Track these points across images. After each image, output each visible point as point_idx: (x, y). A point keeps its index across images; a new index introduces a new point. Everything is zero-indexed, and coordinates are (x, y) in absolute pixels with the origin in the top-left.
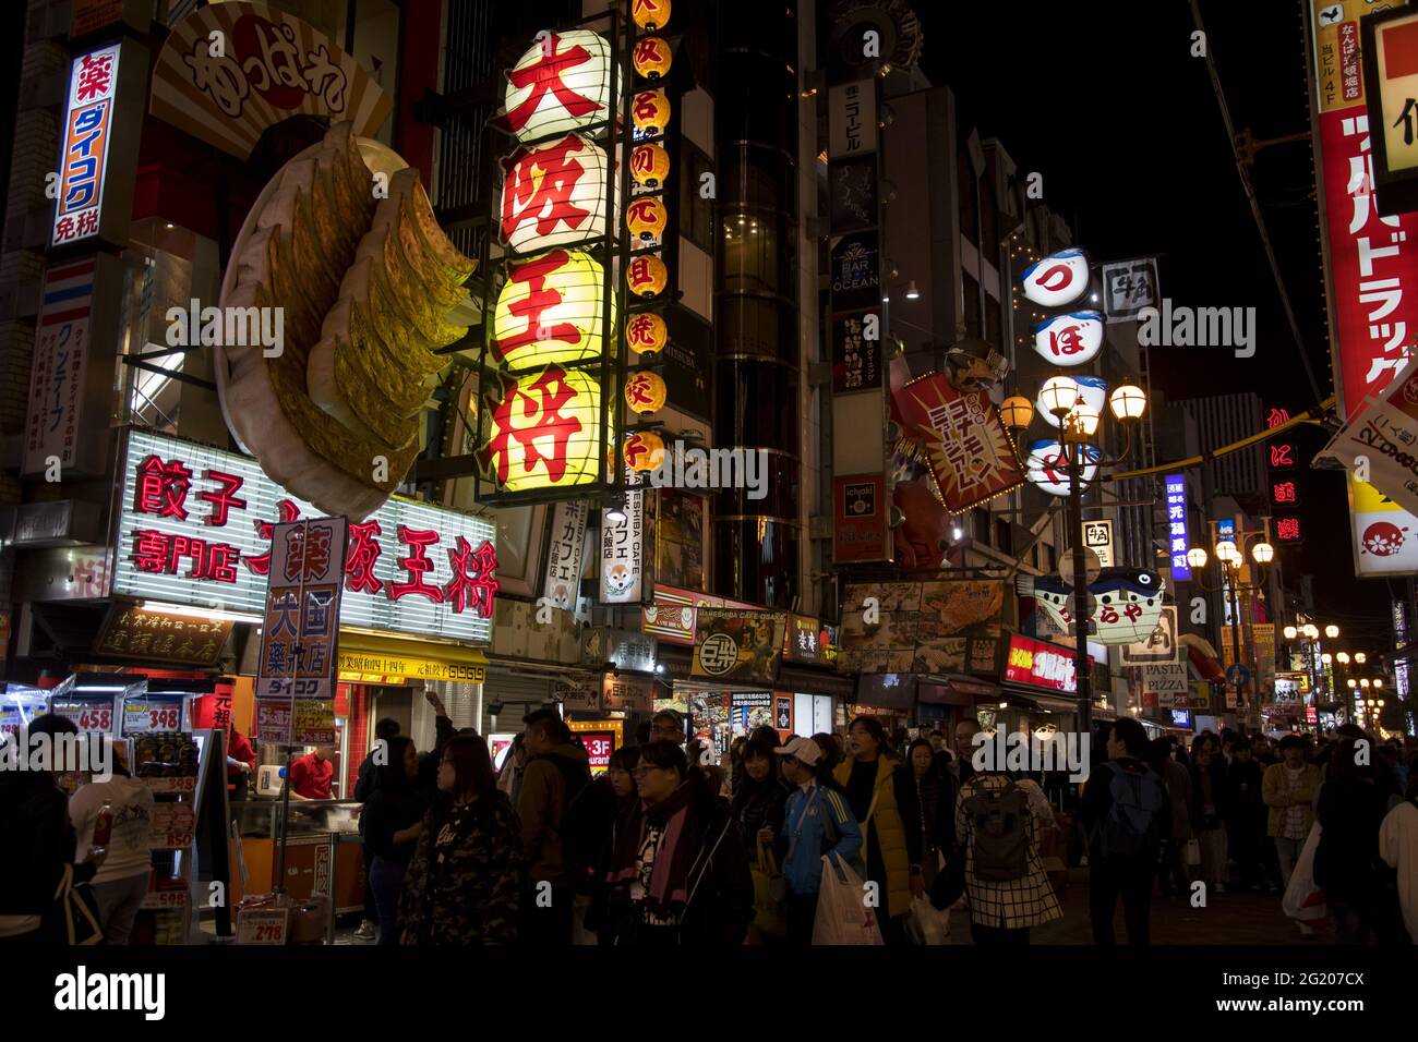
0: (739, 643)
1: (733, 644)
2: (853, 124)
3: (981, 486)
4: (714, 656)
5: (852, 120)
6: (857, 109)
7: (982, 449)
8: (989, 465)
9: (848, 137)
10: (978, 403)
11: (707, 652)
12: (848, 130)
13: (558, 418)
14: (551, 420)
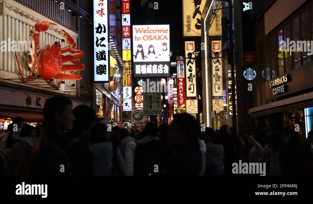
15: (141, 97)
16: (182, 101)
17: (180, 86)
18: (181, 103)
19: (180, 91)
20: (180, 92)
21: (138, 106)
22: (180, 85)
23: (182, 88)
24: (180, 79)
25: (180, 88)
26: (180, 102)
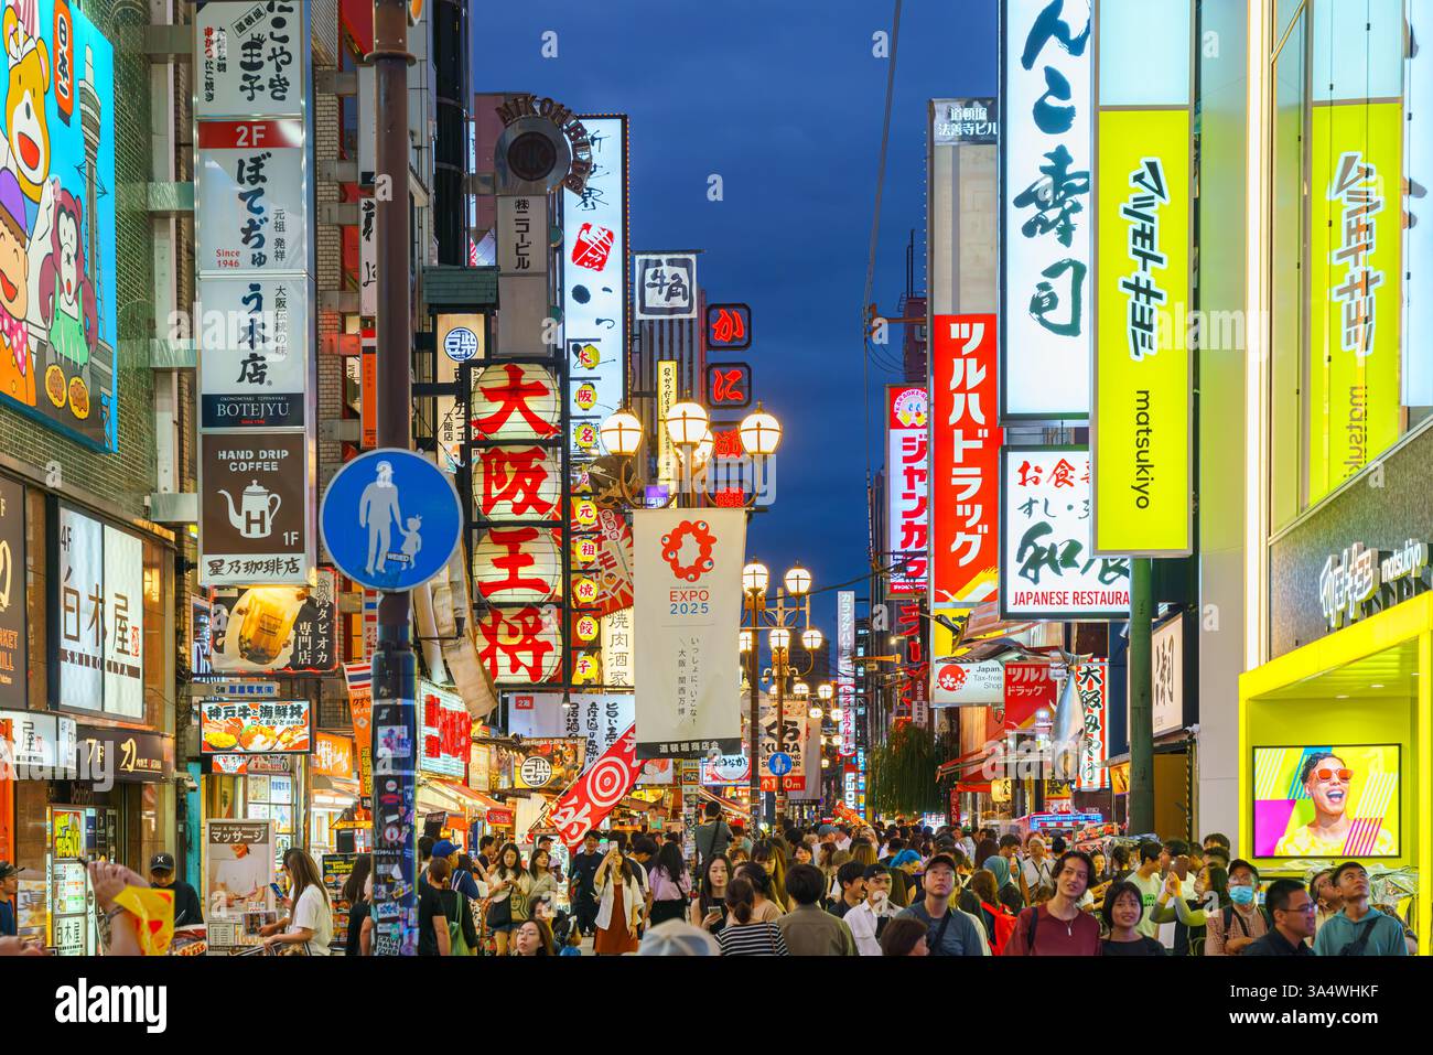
0: (552, 762)
1: (547, 764)
2: (522, 241)
3: (613, 599)
4: (534, 773)
5: (522, 236)
6: (527, 225)
7: (615, 564)
8: (621, 581)
9: (518, 254)
10: (612, 519)
11: (527, 771)
12: (518, 247)
13: (535, 641)
14: (529, 642)
15: (540, 475)
16: (976, 540)
17: (959, 399)
18: (964, 562)
19: (960, 445)
20: (958, 457)
21: (498, 563)
22: (962, 388)
23: (979, 417)
24: (955, 331)
25: (954, 418)
26: (955, 547)
